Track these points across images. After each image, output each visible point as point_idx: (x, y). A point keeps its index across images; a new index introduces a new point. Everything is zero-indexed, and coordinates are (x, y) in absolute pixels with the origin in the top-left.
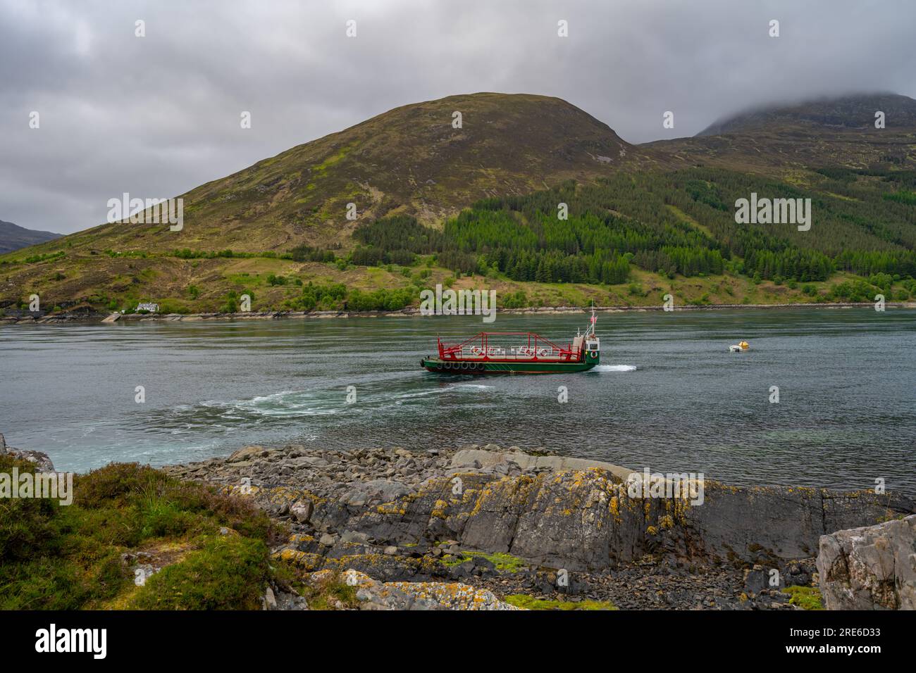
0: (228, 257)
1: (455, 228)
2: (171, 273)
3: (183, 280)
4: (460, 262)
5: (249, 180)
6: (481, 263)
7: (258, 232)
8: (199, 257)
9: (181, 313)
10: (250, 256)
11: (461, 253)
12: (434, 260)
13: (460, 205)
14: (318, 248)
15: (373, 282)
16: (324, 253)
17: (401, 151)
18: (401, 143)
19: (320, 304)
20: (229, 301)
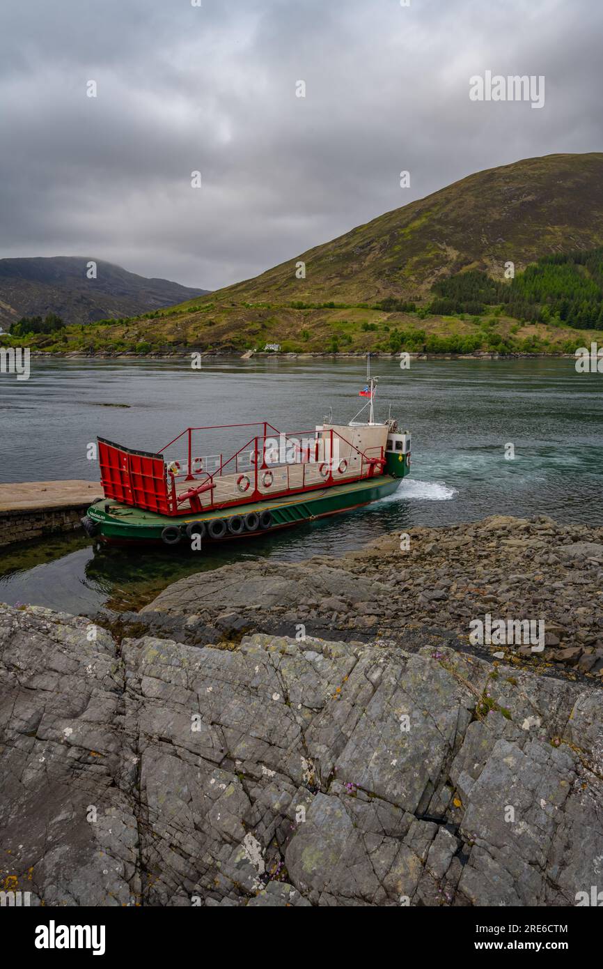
0: (331, 308)
1: (522, 281)
2: (288, 320)
3: (298, 326)
4: (525, 312)
5: (347, 244)
6: (545, 313)
7: (354, 287)
8: (309, 307)
9: (296, 352)
10: (348, 307)
11: (526, 303)
12: (502, 309)
13: (527, 260)
14: (402, 300)
15: (448, 329)
16: (407, 303)
17: (476, 213)
18: (476, 206)
19: (404, 347)
20: (332, 343)
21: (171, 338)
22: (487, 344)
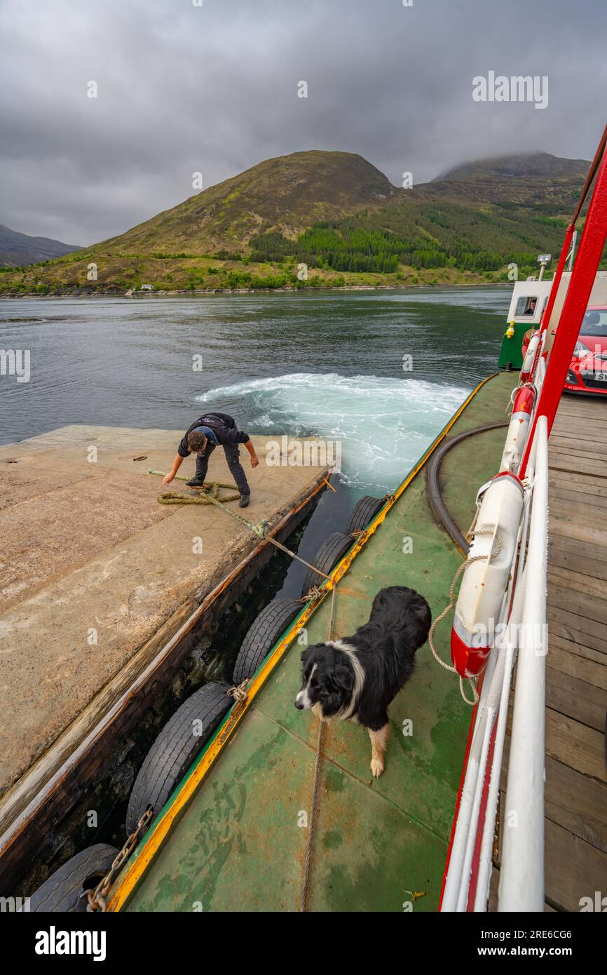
0: (183, 257)
1: (304, 240)
2: (154, 267)
3: (162, 271)
4: (309, 260)
5: (186, 210)
6: (320, 261)
7: (197, 242)
8: (168, 257)
9: (165, 290)
10: (195, 258)
11: (309, 255)
12: (295, 258)
13: (305, 225)
14: (231, 252)
15: (264, 272)
16: (235, 255)
17: (270, 190)
18: (269, 185)
19: (238, 285)
20: (189, 283)
21: (65, 281)
22: (289, 282)
